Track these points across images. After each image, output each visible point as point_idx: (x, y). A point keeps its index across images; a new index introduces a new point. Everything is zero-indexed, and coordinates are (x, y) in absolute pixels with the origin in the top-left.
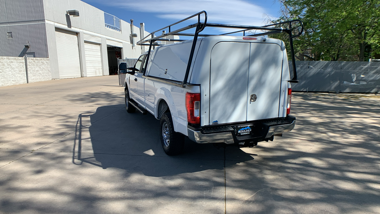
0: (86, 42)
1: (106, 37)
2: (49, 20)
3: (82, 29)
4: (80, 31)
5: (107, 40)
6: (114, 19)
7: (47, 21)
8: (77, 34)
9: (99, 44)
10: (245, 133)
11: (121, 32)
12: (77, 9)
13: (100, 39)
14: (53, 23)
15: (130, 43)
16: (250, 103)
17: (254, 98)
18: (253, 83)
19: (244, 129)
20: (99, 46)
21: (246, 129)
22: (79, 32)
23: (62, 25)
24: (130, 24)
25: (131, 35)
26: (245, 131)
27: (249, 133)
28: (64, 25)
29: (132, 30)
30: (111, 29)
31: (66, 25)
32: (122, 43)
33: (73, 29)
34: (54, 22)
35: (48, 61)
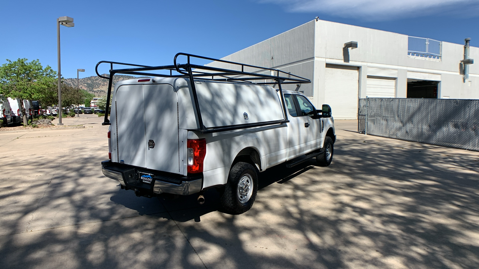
0: (369, 77)
1: (408, 69)
2: (319, 57)
3: (366, 62)
4: (362, 65)
5: (408, 73)
6: (427, 43)
7: (317, 58)
8: (358, 68)
9: (395, 79)
10: (147, 181)
11: (441, 59)
12: (354, 40)
13: (396, 71)
14: (324, 60)
15: (458, 74)
16: (149, 149)
17: (152, 144)
18: (150, 128)
19: (146, 176)
20: (394, 81)
21: (147, 177)
22: (360, 66)
23: (336, 60)
24: (462, 46)
25: (462, 61)
26: (147, 179)
27: (150, 183)
28: (338, 60)
29: (467, 54)
30: (419, 58)
31: (342, 60)
32: (440, 74)
33: (351, 63)
34: (326, 58)
35: (312, 100)
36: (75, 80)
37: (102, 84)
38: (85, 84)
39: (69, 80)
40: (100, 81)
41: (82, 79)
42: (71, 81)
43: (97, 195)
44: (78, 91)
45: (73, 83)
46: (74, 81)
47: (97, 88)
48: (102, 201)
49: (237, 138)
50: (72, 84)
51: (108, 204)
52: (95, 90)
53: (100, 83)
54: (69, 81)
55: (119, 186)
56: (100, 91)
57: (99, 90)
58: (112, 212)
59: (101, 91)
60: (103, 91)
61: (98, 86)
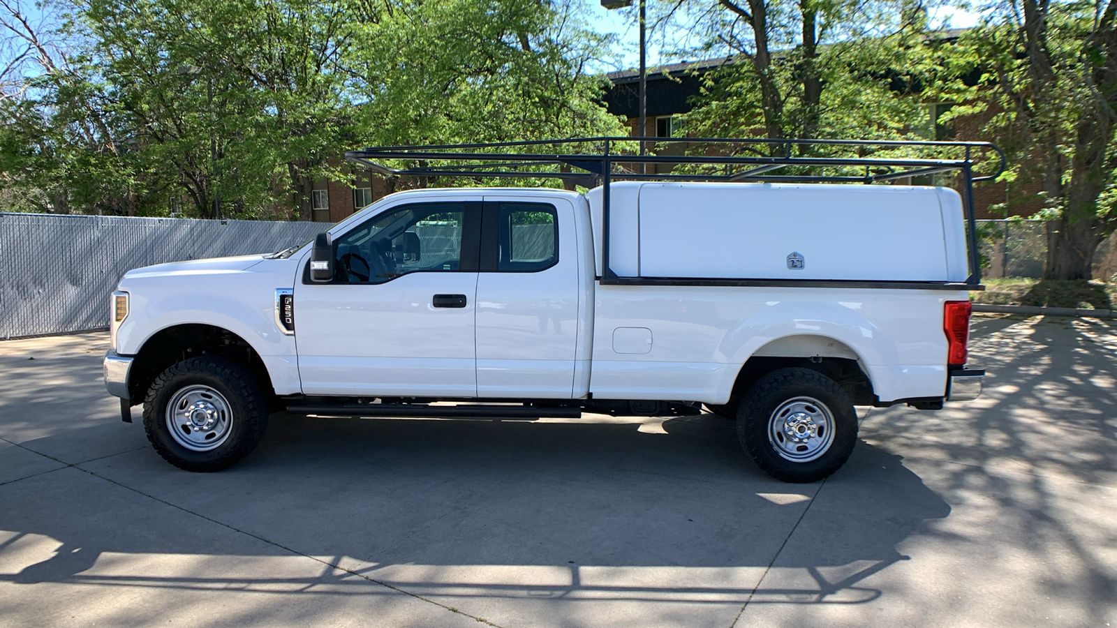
43: (990, 540)
48: (975, 516)
51: (960, 502)
55: (903, 554)
58: (957, 480)
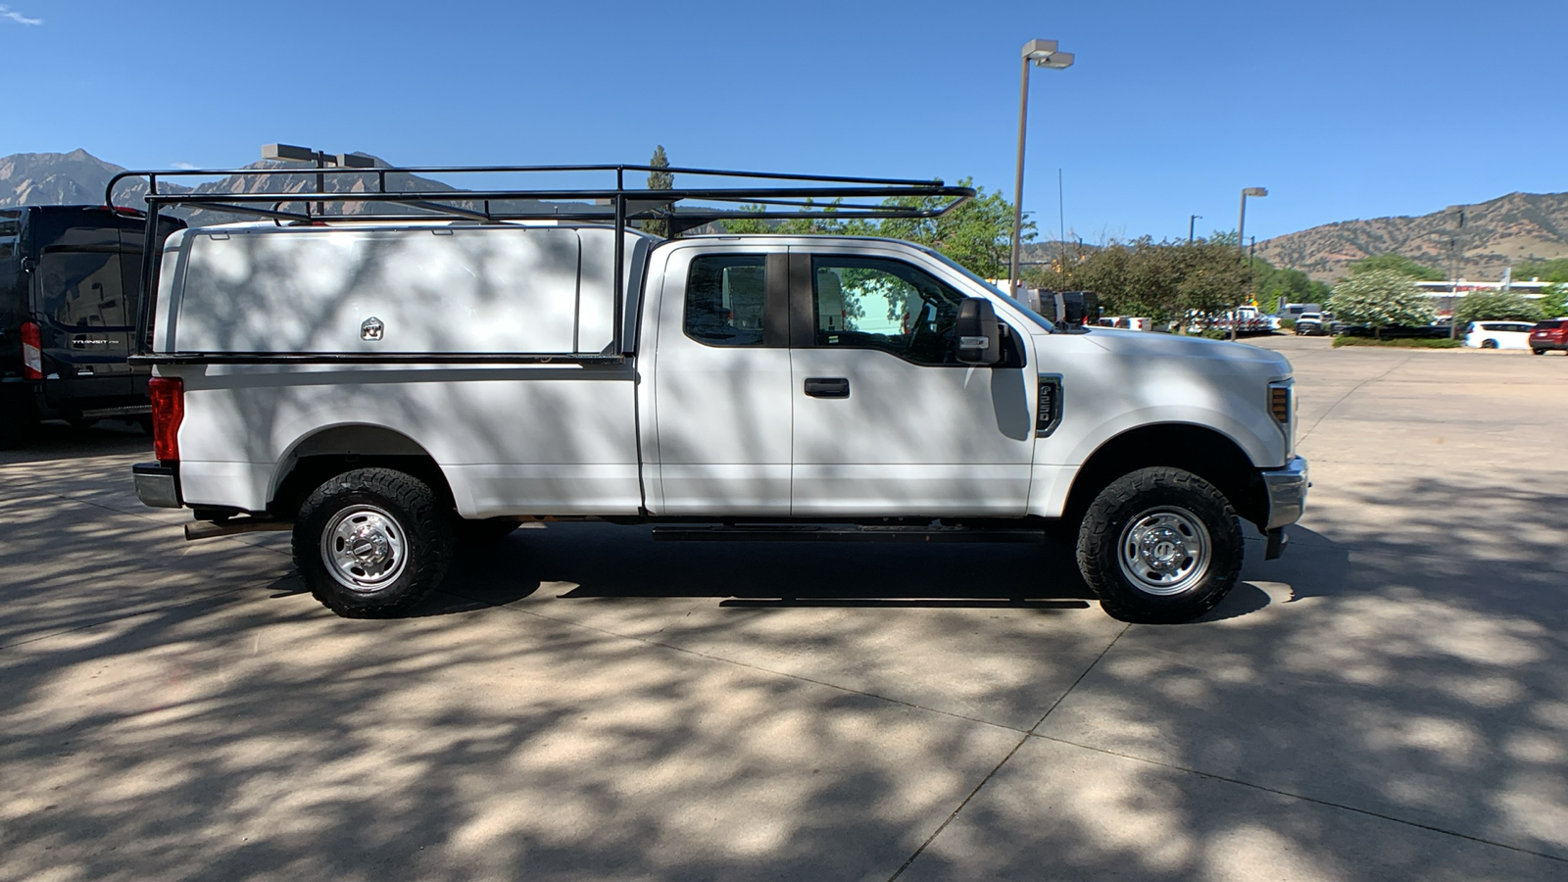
36: (1398, 221)
37: (1500, 230)
38: (1433, 236)
39: (1378, 225)
40: (1492, 220)
41: (1425, 217)
42: (1383, 225)
44: (1239, 260)
45: (1390, 232)
46: (1394, 225)
47: (1476, 247)
49: (305, 392)
50: (1386, 237)
52: (1468, 254)
53: (1491, 228)
54: (1379, 228)
56: (1486, 256)
57: (1486, 252)
59: (1491, 258)
60: (1499, 258)
61: (1481, 239)
